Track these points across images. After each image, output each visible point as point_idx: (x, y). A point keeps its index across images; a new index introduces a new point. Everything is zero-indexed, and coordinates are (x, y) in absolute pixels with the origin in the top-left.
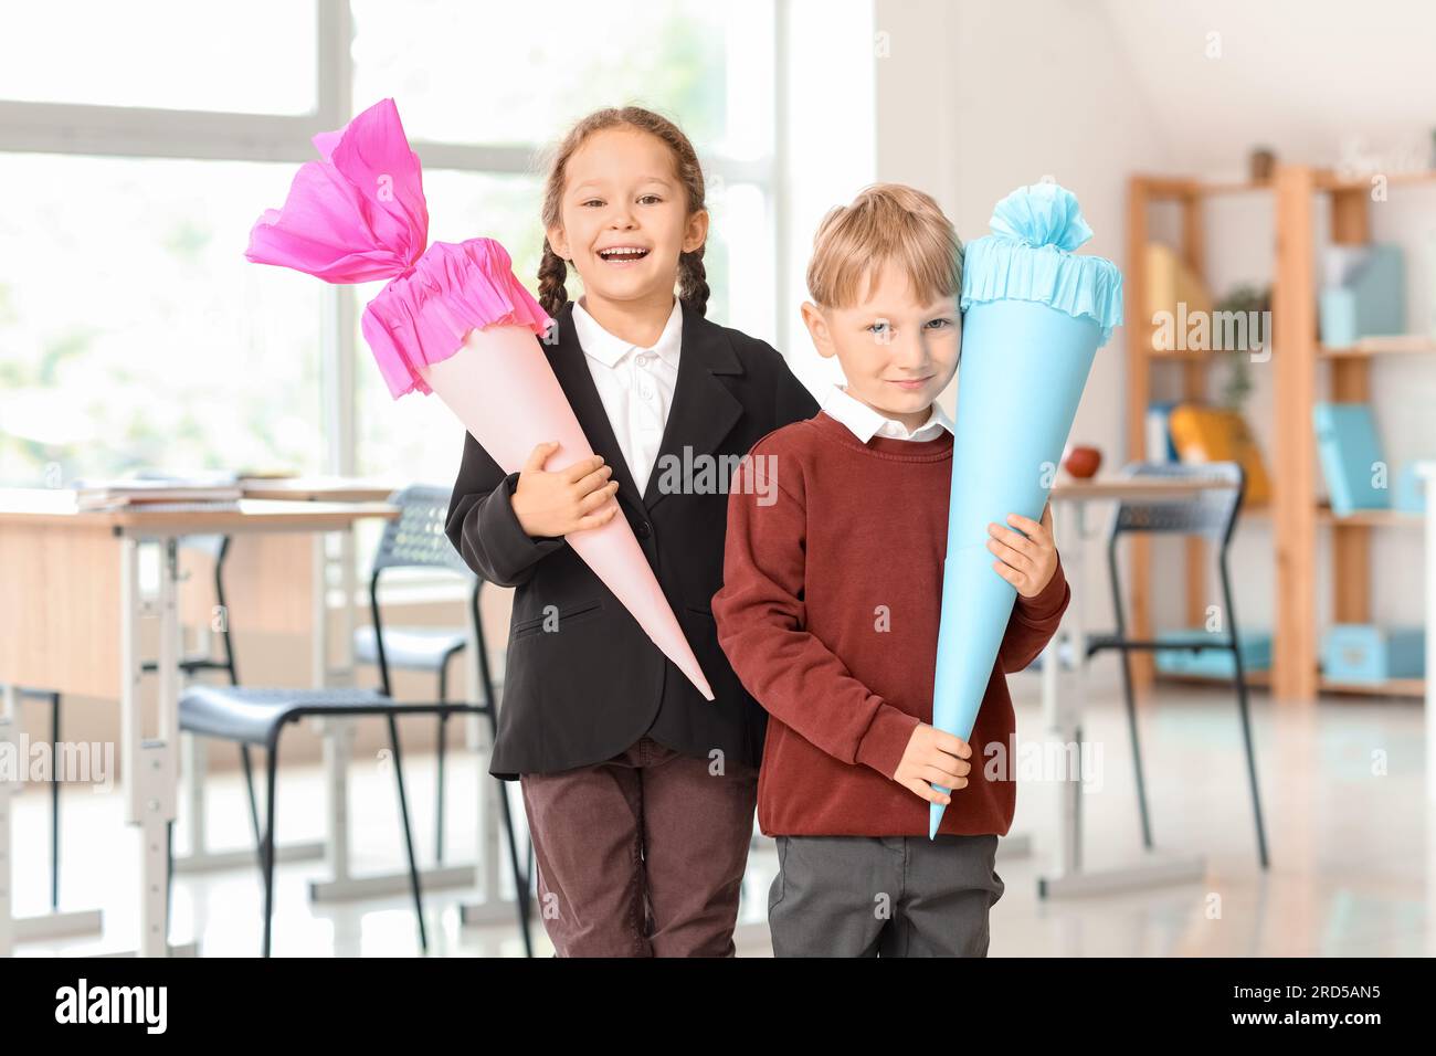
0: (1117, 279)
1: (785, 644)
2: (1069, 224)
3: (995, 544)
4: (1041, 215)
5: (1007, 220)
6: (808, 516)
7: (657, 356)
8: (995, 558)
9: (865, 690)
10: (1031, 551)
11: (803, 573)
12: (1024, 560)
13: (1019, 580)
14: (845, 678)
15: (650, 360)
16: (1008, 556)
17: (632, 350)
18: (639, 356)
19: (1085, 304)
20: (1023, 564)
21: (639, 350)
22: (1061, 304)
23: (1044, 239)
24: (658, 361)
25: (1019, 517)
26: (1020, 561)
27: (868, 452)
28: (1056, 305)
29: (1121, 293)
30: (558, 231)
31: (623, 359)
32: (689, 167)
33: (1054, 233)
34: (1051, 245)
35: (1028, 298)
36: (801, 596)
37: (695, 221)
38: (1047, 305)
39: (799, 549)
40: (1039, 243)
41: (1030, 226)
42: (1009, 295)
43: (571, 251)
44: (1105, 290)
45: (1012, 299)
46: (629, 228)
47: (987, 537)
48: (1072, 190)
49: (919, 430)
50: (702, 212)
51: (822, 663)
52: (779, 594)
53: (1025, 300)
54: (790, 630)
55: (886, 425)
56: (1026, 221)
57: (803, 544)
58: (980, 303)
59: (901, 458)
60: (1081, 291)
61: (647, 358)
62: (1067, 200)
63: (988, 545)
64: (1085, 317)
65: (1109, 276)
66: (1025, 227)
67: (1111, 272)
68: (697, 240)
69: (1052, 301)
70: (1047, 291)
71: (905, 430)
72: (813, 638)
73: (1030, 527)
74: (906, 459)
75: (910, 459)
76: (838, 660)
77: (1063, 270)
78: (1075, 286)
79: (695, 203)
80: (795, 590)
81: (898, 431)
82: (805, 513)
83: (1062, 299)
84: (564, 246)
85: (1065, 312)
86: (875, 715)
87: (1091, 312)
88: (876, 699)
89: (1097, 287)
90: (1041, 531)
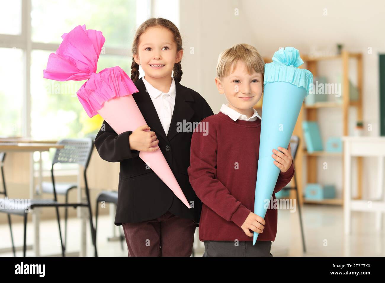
0: (311, 76)
1: (211, 183)
2: (296, 60)
3: (274, 156)
4: (289, 56)
5: (278, 58)
6: (218, 143)
7: (169, 95)
8: (274, 160)
9: (235, 199)
10: (285, 158)
11: (216, 161)
12: (283, 161)
13: (281, 167)
14: (229, 195)
15: (167, 97)
16: (278, 159)
17: (162, 93)
18: (164, 95)
19: (302, 83)
20: (282, 162)
21: (164, 94)
22: (295, 83)
23: (289, 64)
24: (169, 97)
25: (282, 148)
26: (282, 161)
27: (236, 124)
28: (293, 84)
29: (312, 80)
30: (137, 56)
31: (159, 96)
32: (178, 38)
33: (292, 62)
34: (292, 65)
35: (285, 81)
36: (216, 167)
37: (179, 53)
38: (291, 83)
39: (215, 153)
40: (288, 64)
41: (285, 59)
42: (279, 81)
43: (141, 62)
44: (308, 79)
45: (280, 81)
46: (159, 59)
47: (272, 153)
48: (298, 49)
49: (251, 118)
50: (181, 50)
51: (222, 189)
52: (209, 166)
53: (284, 82)
54: (213, 178)
55: (241, 116)
56: (284, 58)
57: (216, 152)
58: (270, 82)
59: (245, 126)
60: (301, 80)
61: (166, 96)
62: (296, 52)
63: (272, 156)
64: (302, 87)
65: (309, 75)
66: (284, 60)
67: (310, 74)
68: (179, 59)
69: (292, 82)
70: (291, 79)
71: (246, 117)
72: (219, 182)
73: (284, 151)
74: (247, 126)
75: (248, 126)
76: (227, 189)
77: (295, 73)
78: (299, 78)
79: (179, 48)
80: (214, 165)
81: (245, 118)
82: (217, 142)
83: (295, 82)
84: (138, 60)
85: (296, 86)
86: (238, 207)
87: (304, 85)
88: (239, 203)
89: (305, 79)
90: (288, 152)
